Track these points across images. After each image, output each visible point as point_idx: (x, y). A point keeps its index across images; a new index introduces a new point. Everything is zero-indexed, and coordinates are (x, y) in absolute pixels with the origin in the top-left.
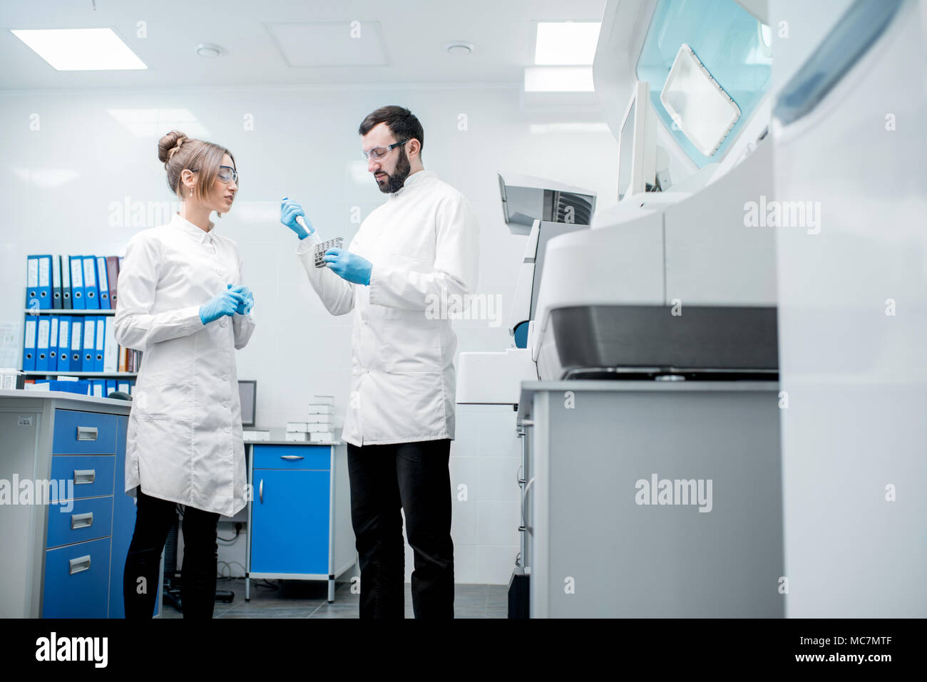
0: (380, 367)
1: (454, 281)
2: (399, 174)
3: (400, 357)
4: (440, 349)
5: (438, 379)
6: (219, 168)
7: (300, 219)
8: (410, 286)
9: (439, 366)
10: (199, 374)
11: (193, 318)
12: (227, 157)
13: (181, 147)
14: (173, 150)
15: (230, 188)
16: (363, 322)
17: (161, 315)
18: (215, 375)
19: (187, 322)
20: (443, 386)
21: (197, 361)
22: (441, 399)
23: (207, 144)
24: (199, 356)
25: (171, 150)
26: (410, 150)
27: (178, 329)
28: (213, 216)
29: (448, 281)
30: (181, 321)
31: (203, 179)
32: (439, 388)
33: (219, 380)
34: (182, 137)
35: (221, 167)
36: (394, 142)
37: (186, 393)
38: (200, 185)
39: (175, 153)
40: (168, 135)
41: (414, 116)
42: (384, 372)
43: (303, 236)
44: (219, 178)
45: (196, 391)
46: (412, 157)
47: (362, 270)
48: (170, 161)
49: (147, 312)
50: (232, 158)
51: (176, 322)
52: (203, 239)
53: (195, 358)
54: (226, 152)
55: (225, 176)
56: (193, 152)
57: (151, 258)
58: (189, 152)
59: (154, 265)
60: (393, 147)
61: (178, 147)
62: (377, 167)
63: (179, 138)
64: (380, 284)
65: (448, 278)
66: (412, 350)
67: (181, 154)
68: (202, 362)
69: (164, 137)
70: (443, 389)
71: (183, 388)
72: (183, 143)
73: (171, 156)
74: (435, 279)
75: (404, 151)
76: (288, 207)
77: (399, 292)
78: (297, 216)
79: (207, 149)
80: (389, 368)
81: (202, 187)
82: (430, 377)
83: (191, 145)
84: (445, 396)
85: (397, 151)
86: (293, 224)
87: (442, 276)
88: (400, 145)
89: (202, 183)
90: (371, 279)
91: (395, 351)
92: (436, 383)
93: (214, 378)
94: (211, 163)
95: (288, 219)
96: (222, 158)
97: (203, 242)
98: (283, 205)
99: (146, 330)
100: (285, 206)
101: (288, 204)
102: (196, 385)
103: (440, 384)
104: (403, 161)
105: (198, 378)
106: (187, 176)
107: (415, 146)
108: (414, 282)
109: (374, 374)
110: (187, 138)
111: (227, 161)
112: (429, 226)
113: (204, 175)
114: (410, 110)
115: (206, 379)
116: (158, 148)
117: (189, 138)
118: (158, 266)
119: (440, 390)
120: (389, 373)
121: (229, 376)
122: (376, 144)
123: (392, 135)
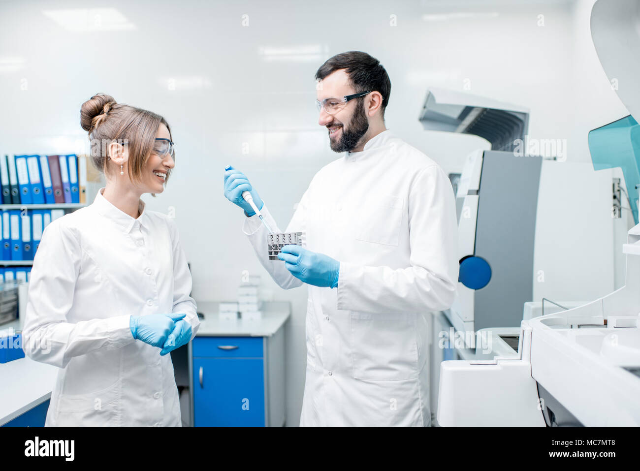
0: (346, 372)
1: (438, 280)
2: (353, 131)
3: (371, 364)
4: (416, 353)
5: (415, 386)
6: (154, 140)
7: (247, 196)
8: (386, 289)
9: (414, 371)
10: (124, 397)
11: (122, 331)
12: (163, 127)
13: (108, 114)
14: (99, 118)
15: (165, 163)
16: (325, 316)
17: (81, 324)
18: (144, 395)
19: (114, 335)
20: (419, 393)
21: (124, 381)
22: (419, 409)
23: (139, 111)
24: (128, 375)
25: (97, 117)
26: (370, 104)
27: (102, 343)
28: (145, 197)
29: (430, 279)
30: (106, 333)
31: (135, 154)
32: (416, 397)
33: (148, 400)
34: (109, 101)
35: (157, 139)
36: (351, 92)
37: (108, 420)
38: (133, 162)
39: (101, 121)
40: (92, 98)
41: (382, 67)
42: (352, 378)
43: (249, 213)
44: (154, 152)
45: (122, 417)
46: (372, 112)
47: (328, 273)
48: (94, 131)
49: (65, 319)
50: (168, 127)
51: (101, 334)
52: (131, 227)
53: (121, 379)
54: (163, 121)
55: (161, 149)
56: (123, 121)
57: (70, 253)
58: (118, 121)
59: (74, 262)
60: (349, 98)
61: (105, 115)
62: (329, 119)
63: (106, 103)
64: (349, 287)
65: (431, 276)
66: (385, 355)
67: (108, 123)
68: (130, 383)
69: (88, 102)
70: (420, 397)
71: (106, 414)
72: (111, 109)
73: (96, 125)
74: (415, 279)
75: (362, 105)
76: (233, 180)
77: (374, 296)
78: (243, 192)
79: (138, 118)
80: (357, 374)
81: (134, 164)
82: (405, 386)
83: (120, 112)
84: (422, 404)
85: (353, 104)
86: (239, 200)
87: (423, 274)
88: (359, 97)
89: (134, 160)
90: (339, 282)
91: (366, 357)
92: (413, 391)
93: (142, 399)
94: (144, 135)
95: (234, 194)
96: (157, 128)
97: (131, 232)
98: (227, 178)
99: (63, 344)
100: (229, 178)
101: (232, 176)
102: (122, 410)
103: (417, 392)
104: (360, 117)
105: (124, 402)
106: (115, 150)
107: (376, 99)
108: (390, 284)
109: (338, 378)
110: (115, 103)
111: (163, 132)
112: (401, 205)
113: (136, 151)
114: (378, 59)
115: (135, 402)
116: (80, 114)
117: (118, 103)
118: (78, 262)
119: (418, 399)
120: (356, 379)
121: (161, 393)
122: (332, 94)
123: (351, 85)
